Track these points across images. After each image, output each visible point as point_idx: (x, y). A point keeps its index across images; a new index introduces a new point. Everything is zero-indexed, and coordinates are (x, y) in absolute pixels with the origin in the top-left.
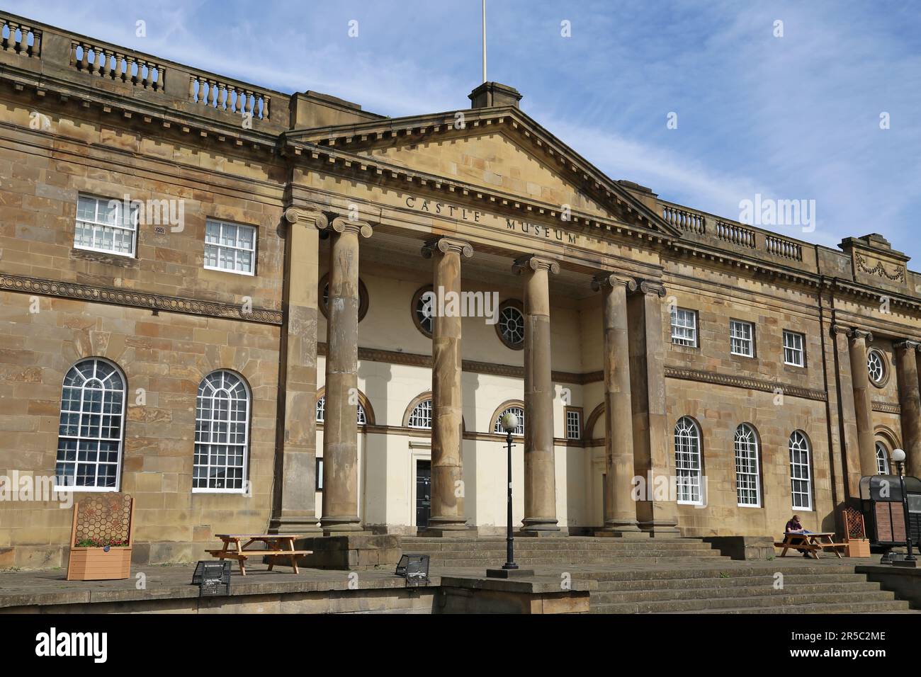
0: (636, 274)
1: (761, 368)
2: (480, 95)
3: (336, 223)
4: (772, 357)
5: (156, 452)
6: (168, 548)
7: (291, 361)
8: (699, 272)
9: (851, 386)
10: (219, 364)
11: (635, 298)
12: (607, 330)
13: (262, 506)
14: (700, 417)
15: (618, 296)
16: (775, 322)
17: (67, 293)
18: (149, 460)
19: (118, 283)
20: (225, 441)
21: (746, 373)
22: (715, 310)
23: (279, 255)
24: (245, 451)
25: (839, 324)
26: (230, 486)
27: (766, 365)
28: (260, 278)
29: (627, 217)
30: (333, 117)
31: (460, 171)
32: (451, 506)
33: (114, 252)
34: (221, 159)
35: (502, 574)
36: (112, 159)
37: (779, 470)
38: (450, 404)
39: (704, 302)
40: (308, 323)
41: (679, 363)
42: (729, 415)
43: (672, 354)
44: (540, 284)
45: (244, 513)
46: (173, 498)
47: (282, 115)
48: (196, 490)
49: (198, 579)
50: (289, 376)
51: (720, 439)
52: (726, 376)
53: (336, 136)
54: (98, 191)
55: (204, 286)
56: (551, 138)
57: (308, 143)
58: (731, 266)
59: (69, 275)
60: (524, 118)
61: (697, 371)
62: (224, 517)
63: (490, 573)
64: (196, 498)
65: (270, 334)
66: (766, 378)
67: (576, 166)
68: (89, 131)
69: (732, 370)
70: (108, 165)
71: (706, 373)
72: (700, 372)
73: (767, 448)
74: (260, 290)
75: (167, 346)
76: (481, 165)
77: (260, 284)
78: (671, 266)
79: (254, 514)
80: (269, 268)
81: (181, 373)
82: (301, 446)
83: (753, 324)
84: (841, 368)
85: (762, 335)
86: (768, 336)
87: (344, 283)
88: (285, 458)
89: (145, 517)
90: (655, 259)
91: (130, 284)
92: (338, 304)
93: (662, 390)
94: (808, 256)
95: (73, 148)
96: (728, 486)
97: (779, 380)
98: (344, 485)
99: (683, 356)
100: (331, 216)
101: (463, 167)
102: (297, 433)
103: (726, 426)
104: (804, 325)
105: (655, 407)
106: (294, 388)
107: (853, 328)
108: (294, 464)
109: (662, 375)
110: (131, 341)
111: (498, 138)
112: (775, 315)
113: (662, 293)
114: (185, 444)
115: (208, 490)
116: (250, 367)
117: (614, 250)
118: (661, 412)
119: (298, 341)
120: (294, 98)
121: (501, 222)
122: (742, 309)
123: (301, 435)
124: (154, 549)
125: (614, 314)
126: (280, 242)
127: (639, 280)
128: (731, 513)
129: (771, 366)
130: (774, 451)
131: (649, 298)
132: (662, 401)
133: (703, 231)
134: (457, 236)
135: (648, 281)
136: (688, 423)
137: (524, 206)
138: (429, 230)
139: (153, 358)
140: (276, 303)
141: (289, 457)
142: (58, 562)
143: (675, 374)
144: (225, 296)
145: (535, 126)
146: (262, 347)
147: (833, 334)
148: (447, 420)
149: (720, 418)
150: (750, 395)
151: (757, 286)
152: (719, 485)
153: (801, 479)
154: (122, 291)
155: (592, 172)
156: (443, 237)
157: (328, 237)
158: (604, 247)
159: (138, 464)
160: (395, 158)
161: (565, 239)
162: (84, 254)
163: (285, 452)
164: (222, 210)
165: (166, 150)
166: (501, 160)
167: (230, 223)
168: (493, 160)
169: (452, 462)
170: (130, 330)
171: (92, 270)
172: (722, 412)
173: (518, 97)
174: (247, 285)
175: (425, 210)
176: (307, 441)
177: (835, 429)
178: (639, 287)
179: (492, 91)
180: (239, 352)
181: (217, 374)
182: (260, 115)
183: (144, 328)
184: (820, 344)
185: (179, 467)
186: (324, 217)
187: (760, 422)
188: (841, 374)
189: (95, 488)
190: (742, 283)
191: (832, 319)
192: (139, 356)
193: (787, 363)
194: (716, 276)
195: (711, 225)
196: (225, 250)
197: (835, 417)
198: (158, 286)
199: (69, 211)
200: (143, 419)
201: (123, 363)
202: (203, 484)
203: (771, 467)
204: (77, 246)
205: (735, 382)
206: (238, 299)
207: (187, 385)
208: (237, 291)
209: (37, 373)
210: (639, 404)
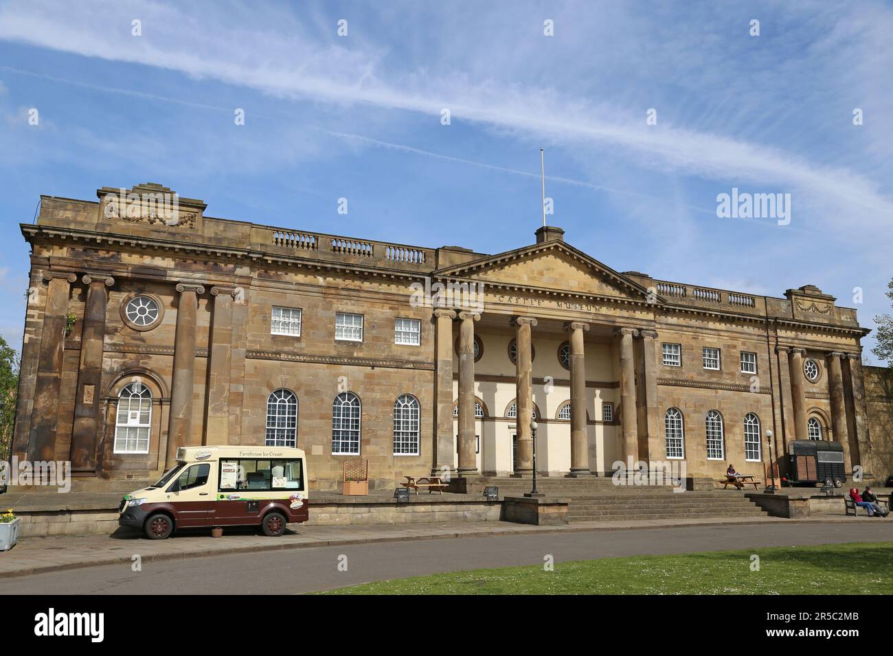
0: (638, 326)
1: (724, 376)
2: (541, 233)
3: (461, 315)
4: (733, 369)
5: (376, 436)
6: (383, 482)
7: (439, 389)
8: (681, 321)
9: (789, 384)
10: (404, 392)
11: (638, 340)
12: (621, 360)
13: (427, 462)
14: (682, 407)
15: (627, 340)
16: (735, 347)
17: (333, 361)
18: (373, 440)
19: (355, 355)
20: (408, 430)
21: (714, 380)
22: (693, 343)
23: (432, 333)
24: (418, 434)
25: (781, 345)
26: (411, 452)
27: (727, 374)
28: (423, 347)
29: (632, 294)
30: (458, 259)
31: (529, 278)
32: (527, 461)
33: (353, 339)
34: (401, 287)
35: (530, 496)
36: (351, 294)
37: (736, 438)
38: (525, 407)
39: (685, 338)
40: (448, 368)
41: (668, 376)
42: (702, 405)
43: (663, 371)
44: (578, 337)
45: (419, 465)
46: (385, 458)
47: (432, 260)
48: (395, 454)
49: (396, 495)
50: (439, 397)
51: (695, 420)
52: (700, 382)
53: (459, 269)
54: (345, 310)
55: (395, 353)
56: (582, 254)
57: (444, 275)
58: (703, 315)
59: (333, 353)
60: (566, 245)
61: (680, 381)
62: (409, 467)
63: (525, 495)
64: (395, 458)
65: (429, 375)
66: (729, 382)
67: (598, 268)
68: (340, 282)
69: (705, 378)
70: (349, 297)
71: (687, 381)
72: (682, 381)
73: (728, 424)
74: (423, 353)
75: (378, 385)
76: (541, 274)
77: (423, 349)
78: (663, 319)
79: (423, 466)
80: (427, 341)
81: (386, 397)
82: (445, 432)
83: (720, 349)
84: (782, 373)
85: (726, 356)
86: (729, 356)
87: (466, 346)
88: (438, 438)
89: (373, 467)
90: (651, 316)
91: (361, 355)
92: (464, 357)
93: (655, 393)
94: (759, 304)
95: (333, 291)
96: (700, 447)
97: (737, 383)
98: (469, 451)
99: (671, 372)
100: (458, 311)
101: (531, 275)
102: (444, 425)
103: (700, 412)
104: (755, 347)
105: (651, 402)
106: (440, 403)
107: (791, 347)
108: (442, 441)
109: (656, 384)
110: (362, 383)
111: (551, 257)
112: (735, 342)
113: (655, 336)
114: (389, 432)
115: (401, 454)
116: (419, 392)
117: (625, 313)
118: (655, 406)
119: (443, 378)
120: (437, 251)
121: (554, 304)
122: (711, 340)
123: (446, 426)
124: (377, 482)
125: (624, 351)
126: (432, 327)
127: (640, 330)
128: (703, 464)
129: (732, 374)
130: (733, 426)
131: (647, 339)
132: (655, 399)
133: (684, 295)
134: (528, 315)
135: (646, 330)
136: (675, 411)
137: (566, 295)
138: (512, 313)
139: (373, 390)
140: (431, 360)
142: (335, 487)
143: (666, 383)
144: (406, 357)
145: (572, 249)
146: (424, 382)
147: (777, 352)
148: (524, 415)
149: (696, 407)
150: (716, 393)
151: (722, 326)
152: (695, 448)
153: (754, 442)
154: (357, 358)
155: (608, 271)
156: (520, 316)
157: (457, 322)
158: (618, 312)
159: (368, 442)
160: (493, 276)
161: (593, 310)
162: (340, 342)
163: (438, 435)
164: (403, 313)
165: (375, 286)
166: (553, 269)
167: (407, 319)
168: (548, 270)
169: (527, 438)
170: (361, 377)
171: (343, 350)
172: (697, 404)
173: (563, 233)
174: (416, 351)
175: (509, 303)
176: (448, 429)
177: (778, 411)
178: (640, 334)
179: (546, 232)
180: (413, 385)
181: (403, 397)
182: (420, 262)
183: (368, 376)
184: (768, 358)
185: (387, 443)
186: (455, 312)
187: (723, 409)
188: (782, 377)
189: (349, 454)
190: (711, 325)
191: (777, 342)
192: (366, 390)
193: (744, 372)
194: (693, 322)
195: (690, 291)
196: (405, 333)
197: (777, 403)
198: (373, 355)
199: (332, 322)
200: (369, 420)
201: (359, 393)
202: (399, 451)
203: (731, 436)
204: (337, 338)
205: (706, 386)
206: (412, 358)
207: (389, 403)
208: (411, 354)
209: (322, 400)
210: (642, 402)
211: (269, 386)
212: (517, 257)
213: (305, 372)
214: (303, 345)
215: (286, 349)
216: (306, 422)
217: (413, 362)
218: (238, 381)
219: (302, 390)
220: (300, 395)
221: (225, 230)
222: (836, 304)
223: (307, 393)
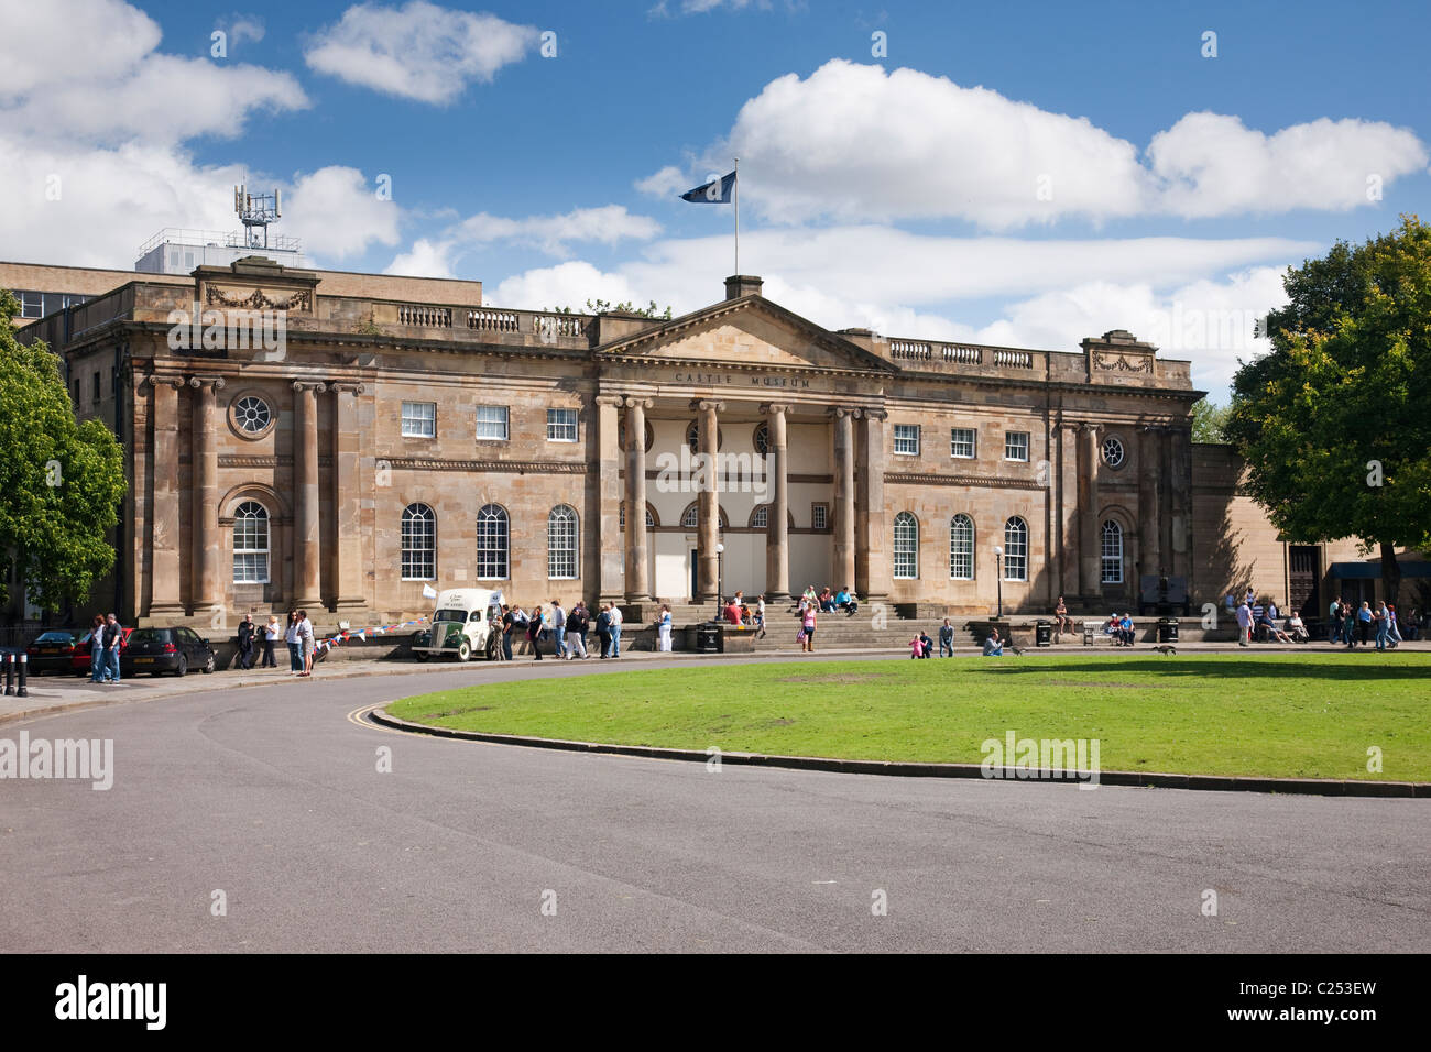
0: (861, 405)
1: (980, 467)
2: (731, 284)
3: (629, 401)
4: (993, 456)
5: (528, 557)
9: (1075, 474)
10: (560, 501)
11: (860, 424)
12: (836, 449)
14: (918, 511)
16: (998, 425)
17: (476, 467)
18: (524, 562)
19: (501, 458)
20: (564, 548)
21: (965, 472)
24: (577, 553)
25: (1065, 421)
26: (568, 575)
27: (986, 463)
28: (580, 444)
29: (853, 362)
30: (625, 329)
31: (718, 348)
33: (495, 438)
34: (554, 370)
36: (494, 381)
40: (612, 471)
41: (900, 470)
42: (946, 508)
43: (893, 464)
44: (781, 421)
46: (539, 582)
48: (551, 578)
50: (602, 506)
51: (936, 529)
52: (944, 477)
53: (626, 344)
54: (486, 402)
55: (548, 453)
57: (607, 353)
58: (953, 384)
59: (475, 457)
60: (764, 300)
61: (916, 475)
62: (567, 594)
64: (551, 584)
66: (986, 475)
69: (951, 471)
70: (491, 385)
71: (925, 476)
72: (919, 475)
73: (981, 532)
75: (529, 493)
78: (896, 391)
81: (537, 508)
82: (610, 550)
83: (976, 430)
84: (1065, 460)
85: (984, 439)
86: (992, 439)
87: (634, 442)
88: (601, 558)
89: (524, 594)
90: (878, 390)
91: (507, 457)
92: (632, 455)
93: (882, 493)
94: (1038, 363)
95: (472, 380)
96: (941, 564)
97: (998, 476)
98: (639, 573)
99: (904, 464)
100: (625, 397)
101: (718, 344)
102: (608, 541)
103: (943, 517)
104: (1029, 424)
105: (874, 506)
106: (605, 514)
107: (1081, 423)
108: (607, 561)
109: (881, 482)
110: (511, 492)
111: (745, 316)
112: (998, 420)
113: (883, 417)
114: (542, 551)
115: (556, 577)
116: (579, 501)
117: (843, 388)
118: (879, 510)
119: (606, 483)
120: (597, 318)
121: (747, 381)
122: (965, 419)
123: (610, 543)
127: (863, 410)
128: (944, 585)
129: (992, 464)
130: (987, 535)
131: (872, 422)
132: (880, 501)
133: (928, 356)
134: (714, 397)
135: (871, 409)
136: (909, 516)
137: (763, 368)
138: (693, 396)
139: (522, 500)
141: (604, 558)
143: (893, 478)
144: (561, 458)
147: (1058, 431)
149: (936, 510)
150: (967, 490)
151: (982, 398)
152: (933, 564)
153: (1018, 556)
154: (504, 462)
156: (703, 399)
157: (624, 412)
159: (518, 564)
160: (668, 351)
161: (798, 386)
162: (482, 442)
163: (601, 554)
164: (556, 402)
166: (748, 333)
167: (561, 410)
168: (741, 334)
170: (509, 485)
171: (486, 452)
172: (939, 506)
173: (758, 282)
174: (574, 449)
175: (689, 382)
176: (614, 546)
177: (1053, 513)
178: (863, 415)
179: (739, 282)
180: (571, 493)
181: (558, 507)
182: (576, 333)
183: (517, 484)
184: (1044, 439)
185: (539, 565)
186: (621, 399)
187: (976, 512)
188: (1064, 466)
189: (496, 578)
191: (1061, 415)
192: (515, 501)
193: (1009, 459)
195: (936, 351)
196: (559, 427)
197: (1054, 502)
198: (521, 457)
199: (472, 418)
200: (520, 538)
201: (506, 505)
202: (553, 574)
203: (985, 547)
204: (479, 438)
205: (953, 481)
206: (570, 459)
207: (541, 516)
208: (567, 454)
209: (464, 515)
210: (862, 505)
211: (403, 500)
212: (702, 321)
213: (444, 481)
214: (439, 447)
215: (420, 454)
216: (446, 541)
217: (570, 464)
218: (368, 496)
219: (441, 505)
220: (438, 509)
221: (341, 311)
222: (1158, 355)
223: (446, 507)
